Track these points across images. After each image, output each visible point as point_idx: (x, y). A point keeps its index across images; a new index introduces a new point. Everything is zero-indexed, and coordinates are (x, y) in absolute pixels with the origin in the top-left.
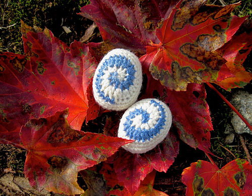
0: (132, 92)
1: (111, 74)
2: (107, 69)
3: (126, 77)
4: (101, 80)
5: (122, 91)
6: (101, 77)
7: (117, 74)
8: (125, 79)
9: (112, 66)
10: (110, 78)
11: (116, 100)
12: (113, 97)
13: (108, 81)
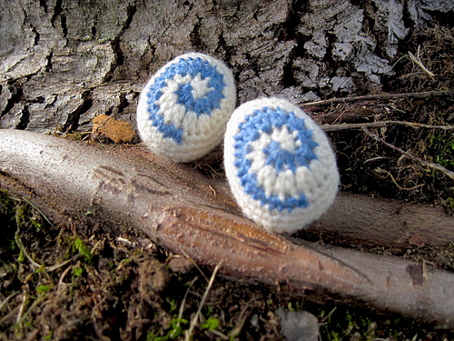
0: (325, 160)
1: (266, 152)
2: (250, 150)
3: (296, 140)
4: (254, 176)
5: (309, 168)
6: (250, 171)
7: (278, 144)
8: (299, 142)
9: (257, 137)
10: (269, 159)
11: (308, 195)
12: (300, 193)
13: (268, 169)
